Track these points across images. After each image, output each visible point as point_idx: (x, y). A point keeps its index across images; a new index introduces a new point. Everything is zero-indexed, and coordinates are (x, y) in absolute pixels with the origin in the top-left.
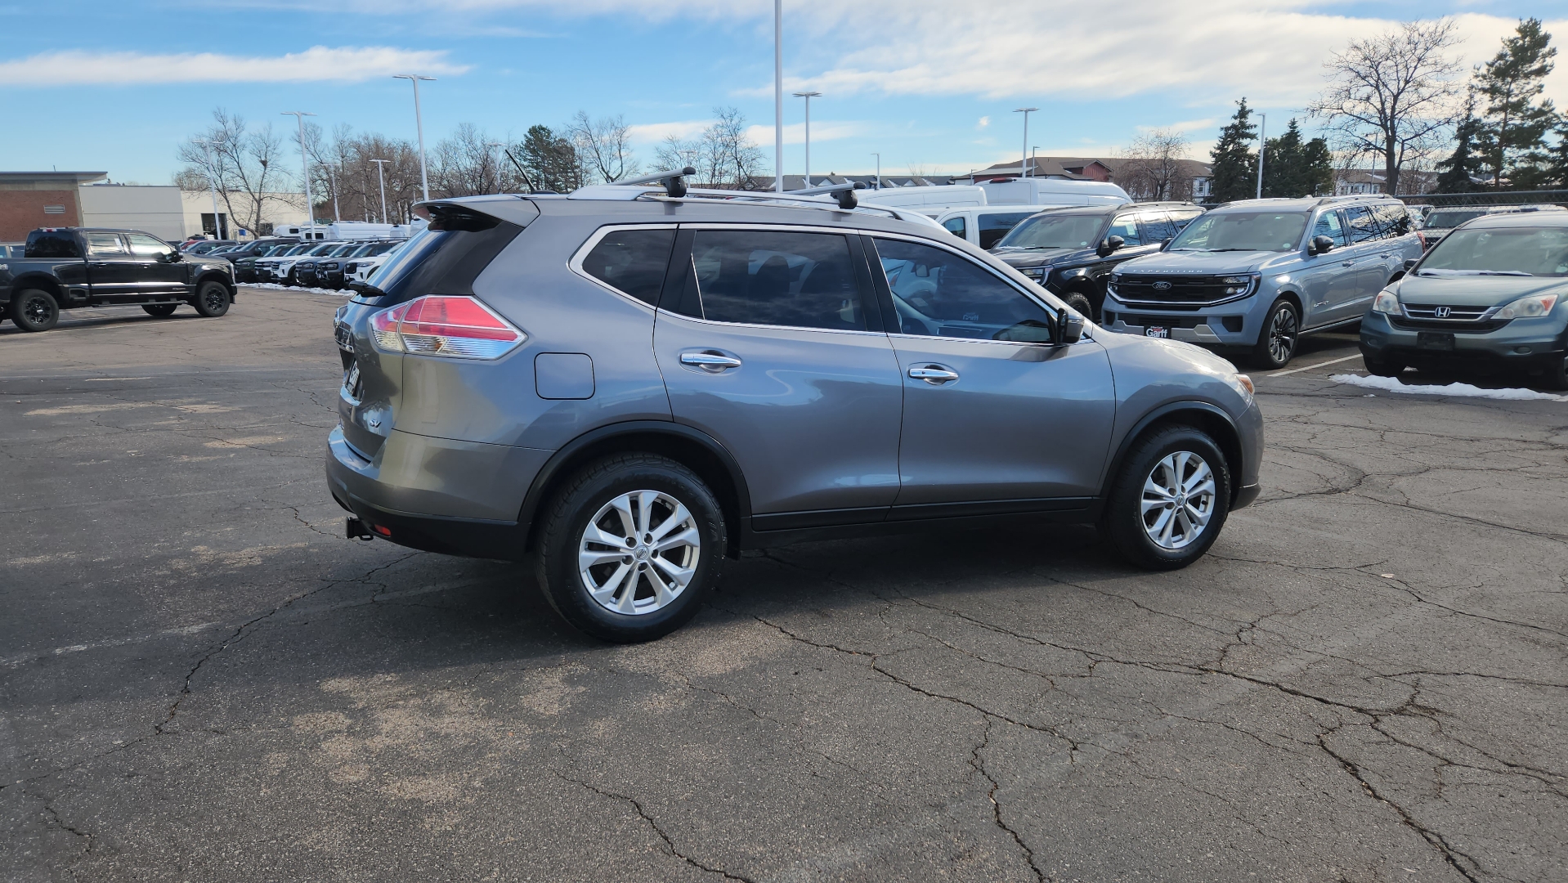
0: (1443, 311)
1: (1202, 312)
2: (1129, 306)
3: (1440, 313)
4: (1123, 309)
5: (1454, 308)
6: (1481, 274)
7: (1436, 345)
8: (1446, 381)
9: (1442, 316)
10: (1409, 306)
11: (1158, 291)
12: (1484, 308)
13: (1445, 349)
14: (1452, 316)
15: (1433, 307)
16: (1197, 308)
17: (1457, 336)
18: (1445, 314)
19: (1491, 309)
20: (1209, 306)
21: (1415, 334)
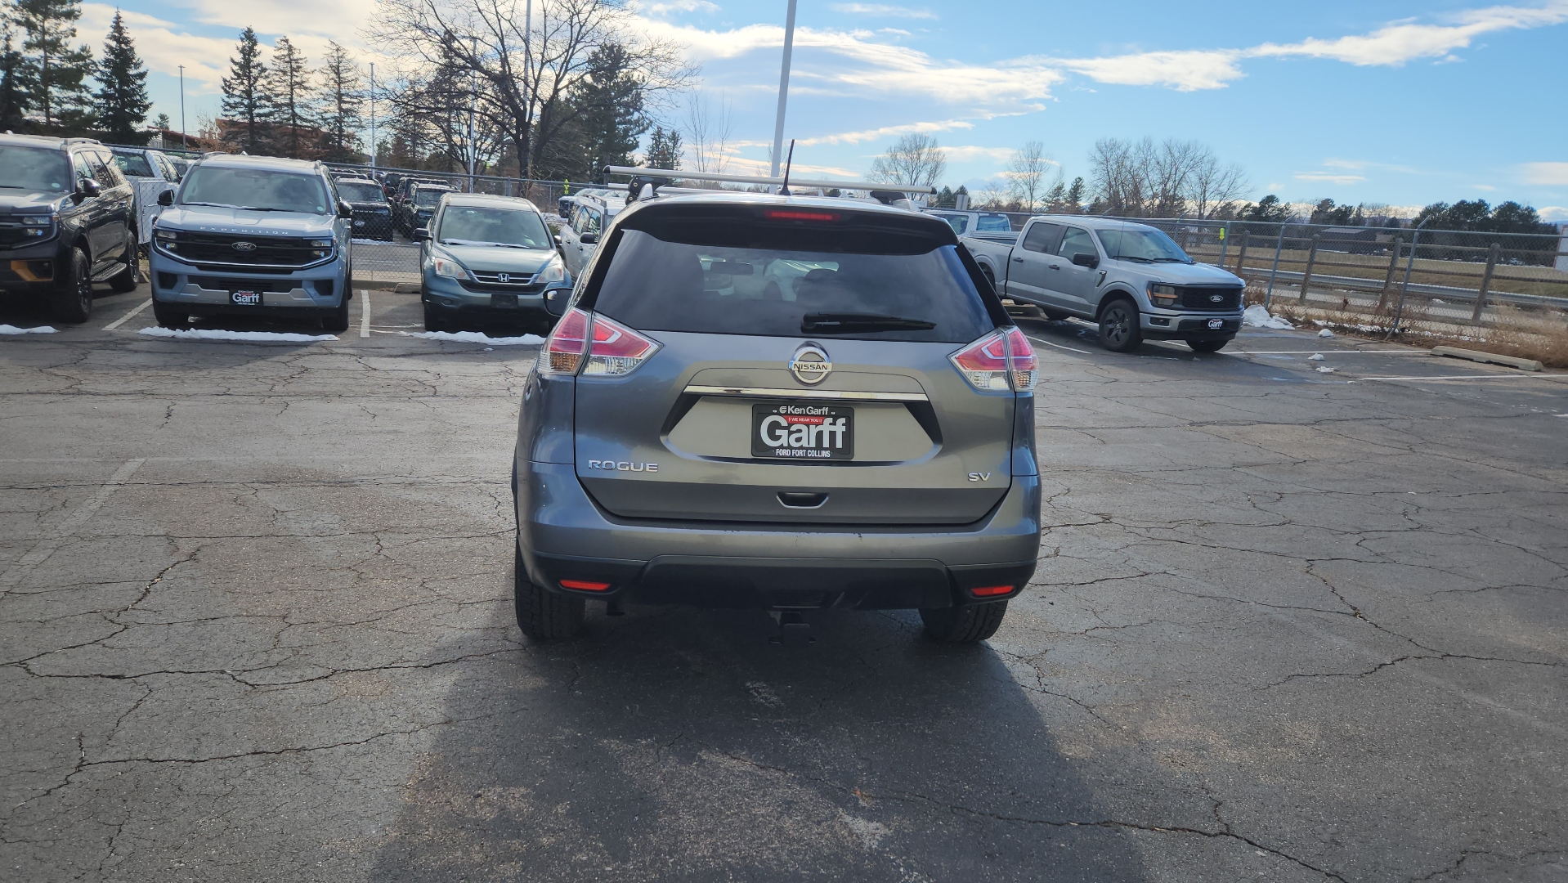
0: (504, 276)
1: (295, 275)
2: (200, 267)
3: (502, 279)
4: (194, 271)
5: (511, 274)
6: (497, 246)
7: (504, 304)
8: (520, 334)
9: (504, 281)
10: (476, 272)
11: (238, 252)
12: (530, 275)
13: (512, 307)
14: (511, 281)
15: (496, 273)
16: (290, 271)
17: (520, 297)
18: (506, 279)
19: (535, 275)
20: (302, 269)
21: (489, 295)
